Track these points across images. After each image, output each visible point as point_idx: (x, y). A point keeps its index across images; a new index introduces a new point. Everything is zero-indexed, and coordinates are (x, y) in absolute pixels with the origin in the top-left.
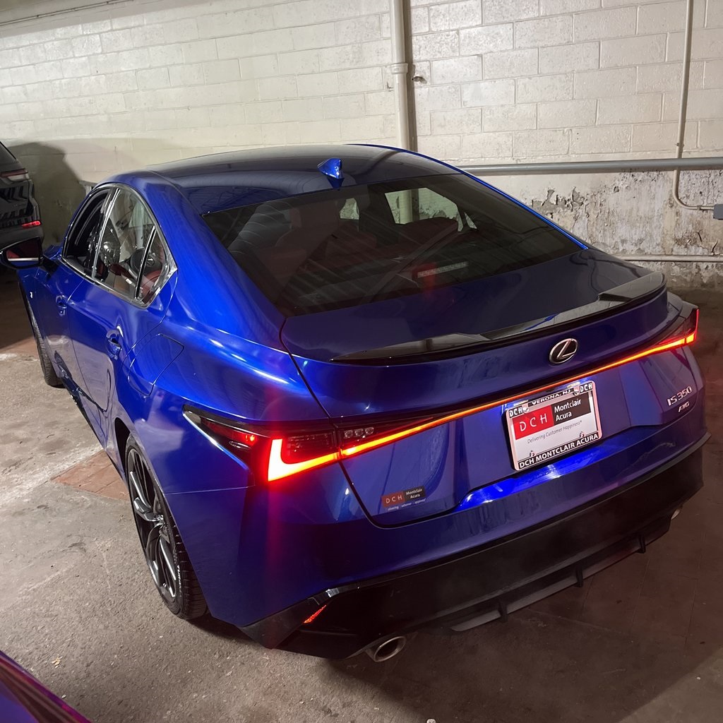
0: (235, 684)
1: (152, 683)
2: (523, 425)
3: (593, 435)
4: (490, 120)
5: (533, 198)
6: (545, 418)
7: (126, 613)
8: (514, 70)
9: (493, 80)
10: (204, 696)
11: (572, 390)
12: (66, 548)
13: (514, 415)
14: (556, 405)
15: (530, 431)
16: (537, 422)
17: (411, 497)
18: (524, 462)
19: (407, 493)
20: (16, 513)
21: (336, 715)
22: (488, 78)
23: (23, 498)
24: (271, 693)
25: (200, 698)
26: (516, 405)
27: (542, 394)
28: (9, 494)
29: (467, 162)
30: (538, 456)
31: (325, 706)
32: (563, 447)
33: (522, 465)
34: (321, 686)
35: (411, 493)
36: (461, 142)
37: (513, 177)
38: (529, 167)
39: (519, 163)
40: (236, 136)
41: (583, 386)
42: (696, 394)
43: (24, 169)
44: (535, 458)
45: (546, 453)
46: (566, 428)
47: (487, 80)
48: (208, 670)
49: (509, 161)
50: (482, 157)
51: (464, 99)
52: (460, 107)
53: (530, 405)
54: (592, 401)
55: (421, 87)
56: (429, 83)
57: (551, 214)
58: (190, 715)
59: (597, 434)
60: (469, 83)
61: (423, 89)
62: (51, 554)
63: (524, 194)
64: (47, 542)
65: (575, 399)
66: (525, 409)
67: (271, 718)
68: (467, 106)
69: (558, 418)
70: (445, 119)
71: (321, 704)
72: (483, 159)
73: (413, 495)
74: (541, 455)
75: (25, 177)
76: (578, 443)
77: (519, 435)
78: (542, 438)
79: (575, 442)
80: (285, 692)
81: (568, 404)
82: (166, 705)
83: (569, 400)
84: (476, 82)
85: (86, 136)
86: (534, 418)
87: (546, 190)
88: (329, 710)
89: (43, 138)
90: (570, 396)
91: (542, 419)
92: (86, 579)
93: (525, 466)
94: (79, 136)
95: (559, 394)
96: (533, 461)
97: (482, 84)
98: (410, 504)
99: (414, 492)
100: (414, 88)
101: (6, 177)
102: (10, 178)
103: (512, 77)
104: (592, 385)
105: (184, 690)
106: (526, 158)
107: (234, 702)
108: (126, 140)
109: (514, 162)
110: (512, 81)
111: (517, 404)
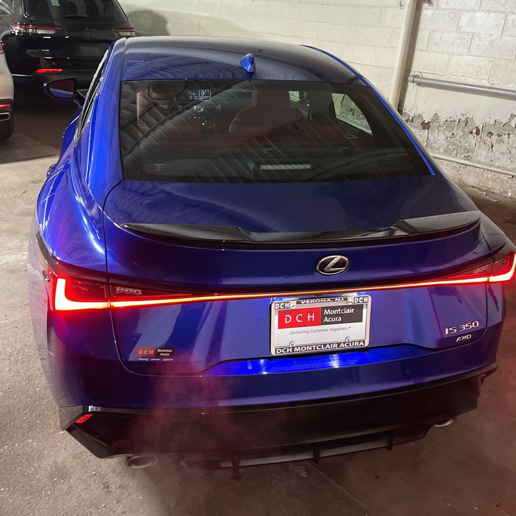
0: (60, 443)
1: (10, 422)
2: (288, 319)
3: (360, 342)
4: (478, 46)
5: (497, 118)
6: (313, 317)
7: (28, 364)
8: (507, 7)
9: (488, 11)
10: (35, 444)
11: (346, 299)
12: (23, 305)
13: (280, 308)
14: (327, 308)
15: (294, 324)
16: (304, 318)
17: (161, 354)
18: (282, 349)
19: (159, 350)
20: (10, 270)
21: (110, 492)
22: (484, 9)
23: (21, 261)
24: (79, 458)
25: (33, 443)
26: (285, 299)
27: (313, 296)
28: (15, 256)
29: (450, 78)
30: (297, 347)
31: (107, 482)
32: (325, 346)
33: (279, 351)
34: (115, 465)
35: (163, 351)
36: (449, 60)
37: (485, 98)
38: (498, 91)
39: (492, 86)
40: (281, 28)
41: (359, 298)
42: (483, 330)
43: (132, 28)
44: (293, 348)
45: (306, 346)
46: (335, 330)
47: (483, 11)
48: (51, 425)
49: (485, 83)
50: (463, 76)
51: (460, 24)
52: (456, 30)
53: (298, 303)
54: (366, 313)
55: (428, 9)
56: (434, 7)
57: (509, 135)
58: (18, 455)
59: (364, 342)
60: (467, 11)
61: (429, 10)
62: (11, 306)
63: (490, 114)
64: (15, 296)
65: (348, 307)
66: (292, 304)
67: (67, 477)
68: (462, 31)
69: (326, 319)
70: (440, 39)
71: (106, 480)
72: (463, 78)
73: (163, 353)
74: (301, 347)
75: (132, 34)
76: (342, 345)
77: (282, 325)
78: (306, 334)
79: (339, 344)
80: (88, 461)
81: (339, 310)
82: (8, 441)
83: (342, 307)
84: (474, 11)
85: (183, 11)
86: (301, 315)
87: (509, 114)
88: (108, 486)
89: (156, 8)
90: (343, 303)
91: (309, 317)
92: (20, 331)
93: (282, 353)
94: (178, 10)
95: (331, 300)
96: (291, 350)
97: (479, 15)
98: (159, 360)
99: (165, 351)
100: (421, 9)
101: (118, 32)
102: (120, 33)
103: (504, 12)
104: (369, 300)
105: (26, 434)
106: (499, 84)
107: (51, 456)
108: (207, 18)
109: (488, 85)
110: (504, 15)
111: (287, 299)
